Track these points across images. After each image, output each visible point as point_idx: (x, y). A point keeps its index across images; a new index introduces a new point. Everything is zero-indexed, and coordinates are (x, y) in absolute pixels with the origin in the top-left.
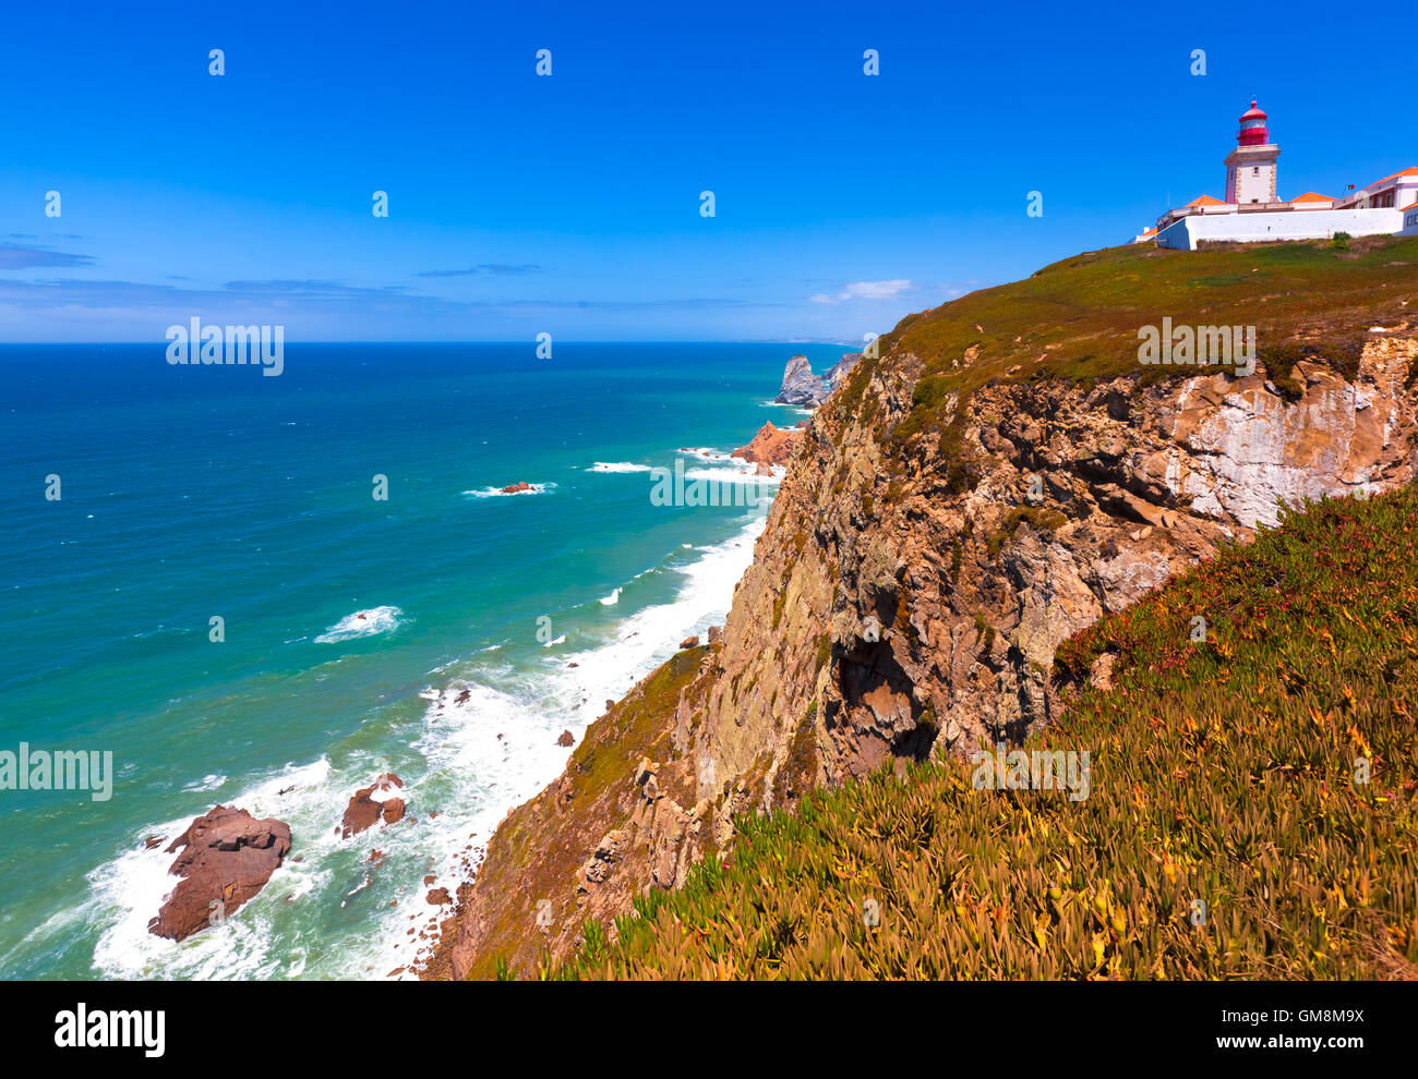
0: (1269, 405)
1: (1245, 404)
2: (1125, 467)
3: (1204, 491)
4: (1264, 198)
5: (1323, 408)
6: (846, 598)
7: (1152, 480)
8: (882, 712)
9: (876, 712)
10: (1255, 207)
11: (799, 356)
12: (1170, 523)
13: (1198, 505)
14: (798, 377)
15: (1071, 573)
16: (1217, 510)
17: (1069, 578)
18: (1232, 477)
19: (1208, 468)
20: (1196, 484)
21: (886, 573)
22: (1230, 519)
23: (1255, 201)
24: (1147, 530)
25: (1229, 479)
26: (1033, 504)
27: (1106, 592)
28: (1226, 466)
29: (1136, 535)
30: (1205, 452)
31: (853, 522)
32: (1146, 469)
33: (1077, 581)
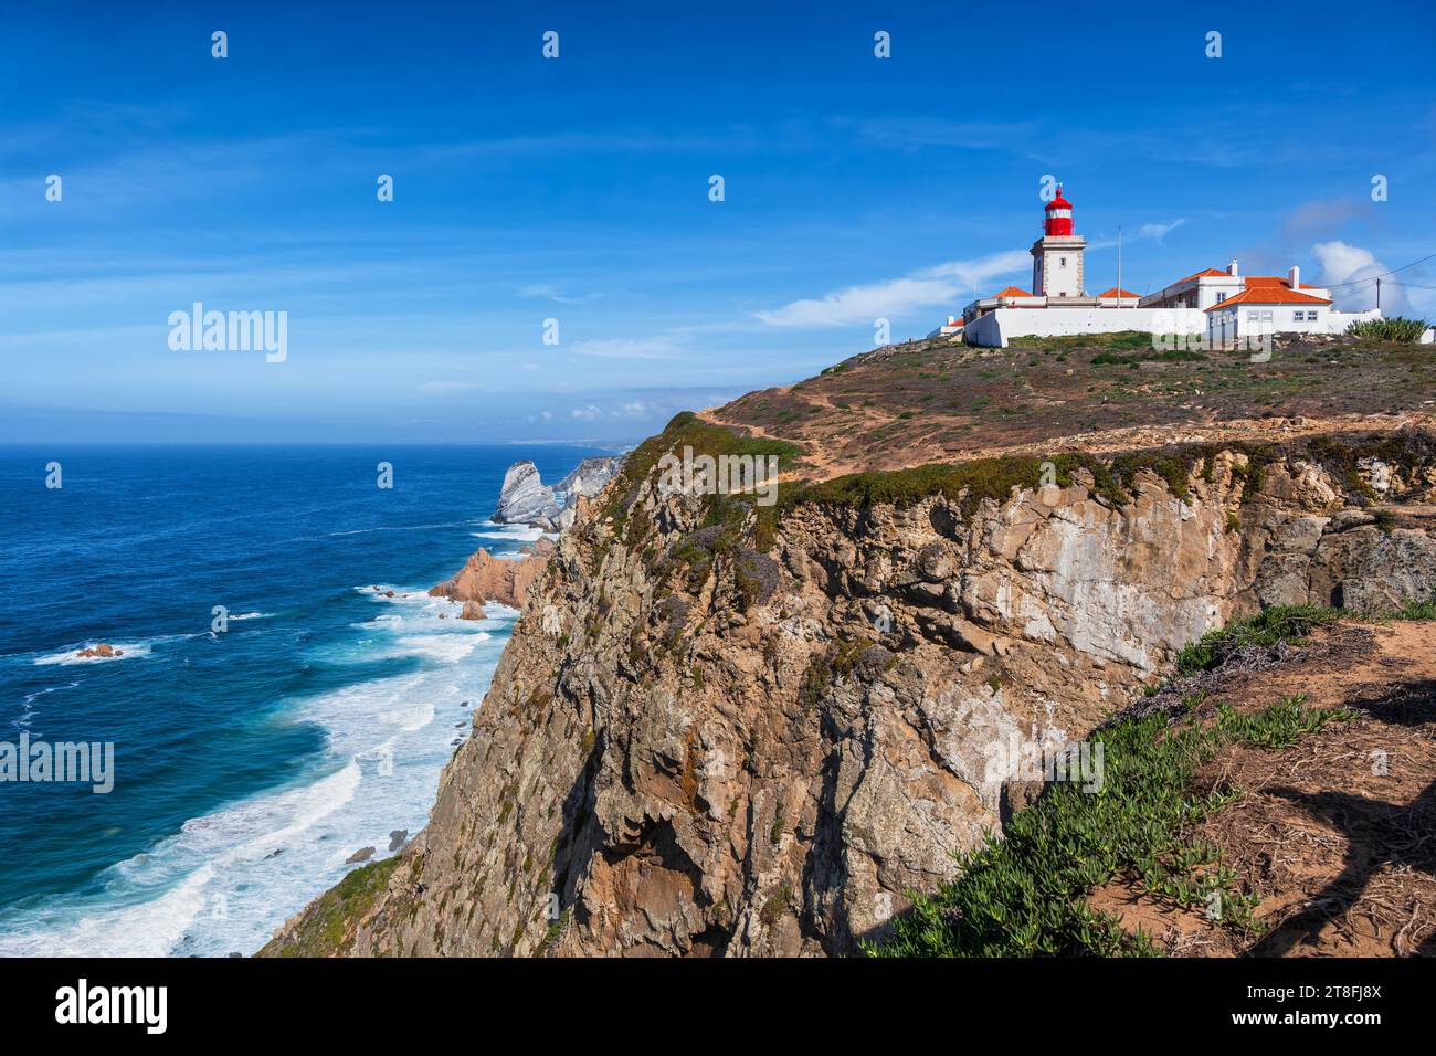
0: (1098, 518)
1: (1075, 518)
2: (953, 590)
3: (1037, 614)
4: (1073, 292)
5: (1150, 519)
6: (612, 771)
7: (983, 604)
8: (660, 915)
9: (651, 915)
10: (1063, 302)
11: (525, 462)
12: (1002, 652)
13: (1031, 630)
14: (524, 489)
15: (895, 716)
16: (1050, 633)
17: (893, 722)
18: (1065, 597)
19: (1040, 588)
20: (1030, 607)
21: (668, 734)
22: (1062, 643)
23: (1063, 294)
24: (978, 661)
25: (1062, 600)
26: (850, 638)
27: (935, 735)
28: (1058, 585)
29: (966, 668)
30: (1036, 570)
31: (621, 672)
32: (975, 592)
33: (902, 725)
